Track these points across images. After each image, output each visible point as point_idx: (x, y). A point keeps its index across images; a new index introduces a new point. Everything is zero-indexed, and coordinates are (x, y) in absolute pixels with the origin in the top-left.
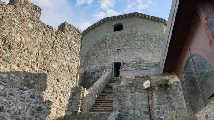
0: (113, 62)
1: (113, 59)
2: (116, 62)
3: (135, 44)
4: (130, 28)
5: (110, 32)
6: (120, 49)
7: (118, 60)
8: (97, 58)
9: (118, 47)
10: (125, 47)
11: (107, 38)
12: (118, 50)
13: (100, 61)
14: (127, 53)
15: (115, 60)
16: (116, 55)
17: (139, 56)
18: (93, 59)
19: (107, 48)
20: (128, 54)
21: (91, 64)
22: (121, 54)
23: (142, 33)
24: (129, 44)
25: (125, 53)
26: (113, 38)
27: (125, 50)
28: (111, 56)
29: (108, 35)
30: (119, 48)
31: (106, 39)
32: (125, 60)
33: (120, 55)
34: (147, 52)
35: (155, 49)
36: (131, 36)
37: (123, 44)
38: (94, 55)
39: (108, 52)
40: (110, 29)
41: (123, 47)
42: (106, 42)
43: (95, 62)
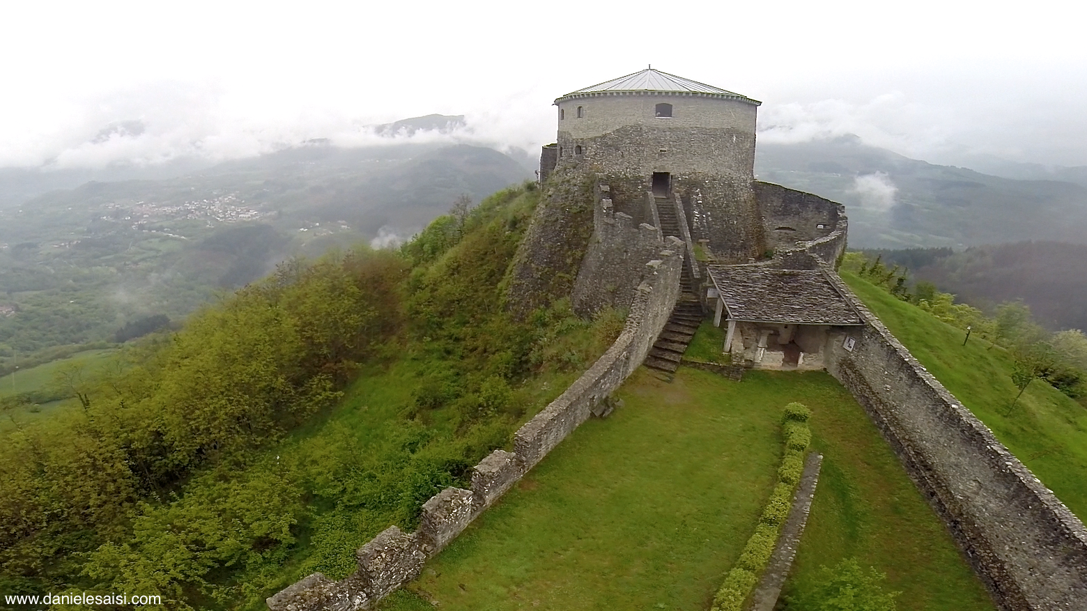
0: (653, 171)
1: (653, 166)
2: (656, 171)
3: (690, 147)
4: (685, 117)
5: (650, 117)
6: (665, 151)
7: (660, 169)
9: (663, 146)
10: (674, 149)
11: (644, 128)
12: (661, 151)
13: (629, 163)
14: (676, 160)
15: (655, 168)
16: (657, 160)
17: (692, 167)
19: (643, 146)
20: (678, 161)
22: (665, 158)
23: (703, 126)
24: (680, 145)
25: (672, 158)
26: (654, 130)
27: (673, 154)
28: (650, 161)
29: (646, 121)
30: (664, 149)
31: (641, 129)
32: (672, 171)
33: (663, 160)
35: (716, 152)
36: (685, 132)
37: (671, 143)
38: (617, 149)
39: (645, 153)
40: (649, 110)
41: (670, 147)
42: (642, 135)
43: (618, 160)
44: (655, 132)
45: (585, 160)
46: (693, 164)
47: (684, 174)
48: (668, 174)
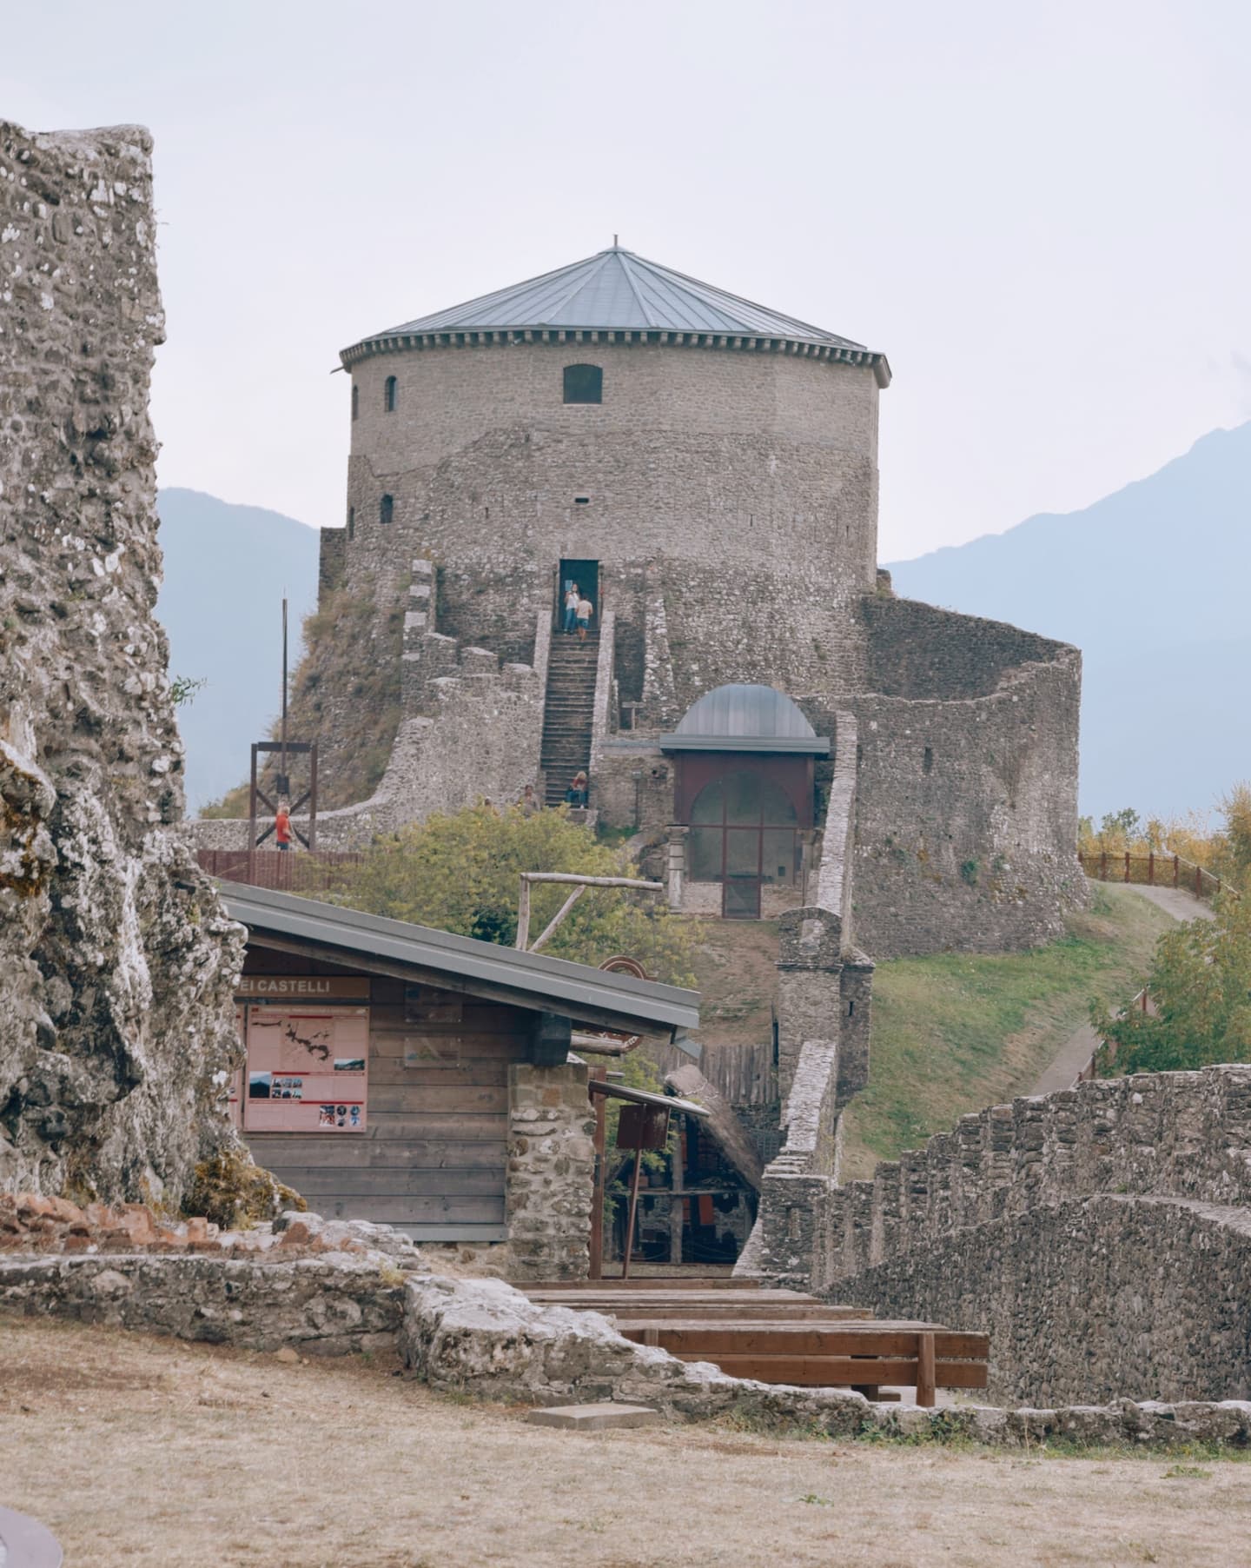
0: (558, 555)
1: (558, 542)
2: (567, 556)
3: (647, 487)
4: (632, 402)
5: (549, 405)
6: (586, 501)
7: (576, 549)
8: (487, 517)
9: (581, 487)
10: (607, 494)
11: (536, 437)
12: (578, 500)
13: (502, 537)
14: (614, 524)
15: (564, 548)
16: (568, 525)
17: (654, 543)
18: (469, 515)
19: (533, 486)
20: (617, 527)
21: (460, 537)
22: (588, 521)
23: (679, 427)
24: (623, 483)
25: (603, 520)
26: (560, 441)
27: (606, 508)
28: (551, 528)
29: (539, 417)
30: (583, 495)
31: (528, 439)
32: (603, 554)
33: (583, 526)
34: (687, 521)
35: (720, 503)
36: (634, 444)
37: (600, 476)
38: (475, 498)
39: (539, 506)
40: (545, 385)
41: (599, 489)
42: (529, 456)
43: (478, 531)
44: (562, 447)
45: (400, 536)
46: (656, 536)
47: (633, 564)
48: (594, 564)
